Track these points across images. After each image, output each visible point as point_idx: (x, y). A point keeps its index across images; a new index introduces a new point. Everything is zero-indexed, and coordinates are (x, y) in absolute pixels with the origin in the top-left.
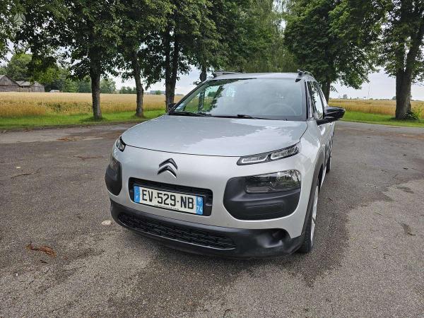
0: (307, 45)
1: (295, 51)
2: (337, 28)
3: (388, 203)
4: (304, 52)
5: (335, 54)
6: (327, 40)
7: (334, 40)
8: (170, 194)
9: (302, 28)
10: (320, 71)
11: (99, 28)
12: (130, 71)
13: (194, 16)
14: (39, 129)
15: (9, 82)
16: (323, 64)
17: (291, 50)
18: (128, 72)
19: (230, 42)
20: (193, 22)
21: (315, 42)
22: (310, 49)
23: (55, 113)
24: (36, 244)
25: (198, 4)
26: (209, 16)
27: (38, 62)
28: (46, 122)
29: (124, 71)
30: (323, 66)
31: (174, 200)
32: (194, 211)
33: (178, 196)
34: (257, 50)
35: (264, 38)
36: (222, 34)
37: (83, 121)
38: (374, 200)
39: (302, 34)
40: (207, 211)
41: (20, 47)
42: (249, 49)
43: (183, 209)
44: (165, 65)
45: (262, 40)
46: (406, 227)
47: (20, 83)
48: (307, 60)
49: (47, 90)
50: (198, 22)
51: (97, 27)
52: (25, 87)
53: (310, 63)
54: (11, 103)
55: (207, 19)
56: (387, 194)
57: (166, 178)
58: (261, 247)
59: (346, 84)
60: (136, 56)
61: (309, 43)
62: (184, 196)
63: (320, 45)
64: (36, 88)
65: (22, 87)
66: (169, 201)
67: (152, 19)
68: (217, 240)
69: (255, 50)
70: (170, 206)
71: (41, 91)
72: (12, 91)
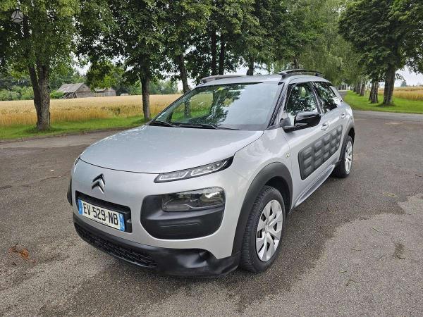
0: (365, 31)
1: (352, 39)
2: (398, 10)
3: (396, 217)
4: (362, 39)
5: (400, 38)
6: (388, 23)
7: (395, 23)
8: (101, 209)
9: (359, 14)
10: (381, 59)
11: (143, 37)
12: (178, 73)
13: (235, 15)
14: (92, 132)
15: (87, 88)
16: (384, 50)
17: (347, 38)
18: (176, 74)
19: (278, 36)
20: (235, 21)
21: (374, 28)
22: (369, 36)
23: (115, 116)
24: (20, 247)
25: (239, 3)
26: (253, 13)
27: (97, 72)
28: (103, 126)
29: (173, 74)
30: (385, 53)
31: (104, 215)
32: (118, 227)
33: (107, 211)
34: (306, 42)
35: (315, 28)
36: (268, 29)
37: (134, 123)
38: (380, 211)
39: (359, 20)
40: (128, 228)
41: (83, 59)
42: (298, 41)
43: (110, 224)
44: (213, 65)
45: (313, 32)
46: (400, 247)
47: (96, 89)
48: (365, 48)
49: (118, 94)
50: (240, 20)
51: (141, 36)
52: (100, 92)
53: (369, 50)
54: (80, 108)
55: (249, 16)
56: (402, 205)
57: (97, 193)
58: (182, 266)
59: (415, 71)
60: (182, 58)
61: (366, 29)
62: (110, 212)
63: (380, 31)
64: (109, 93)
65: (98, 92)
66: (101, 216)
67: (191, 23)
68: (140, 258)
69: (305, 42)
70: (101, 221)
71: (113, 95)
72: (90, 96)
